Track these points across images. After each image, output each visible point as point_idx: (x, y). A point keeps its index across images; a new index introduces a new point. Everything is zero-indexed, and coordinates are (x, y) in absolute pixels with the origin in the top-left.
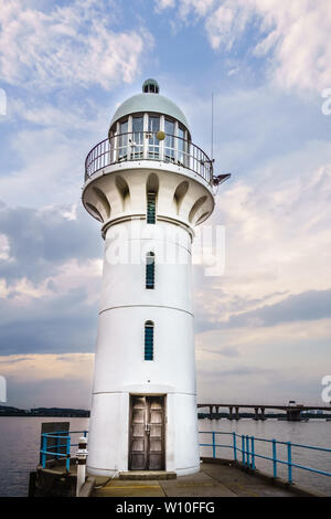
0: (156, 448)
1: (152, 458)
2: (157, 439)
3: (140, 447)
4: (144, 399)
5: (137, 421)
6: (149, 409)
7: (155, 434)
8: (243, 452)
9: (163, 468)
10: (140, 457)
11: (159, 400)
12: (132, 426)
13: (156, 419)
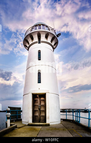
0: (43, 114)
1: (42, 118)
2: (43, 111)
3: (37, 114)
4: (38, 96)
5: (36, 104)
6: (40, 100)
7: (42, 109)
8: (76, 117)
9: (45, 122)
10: (37, 117)
11: (44, 96)
12: (34, 106)
13: (43, 103)
